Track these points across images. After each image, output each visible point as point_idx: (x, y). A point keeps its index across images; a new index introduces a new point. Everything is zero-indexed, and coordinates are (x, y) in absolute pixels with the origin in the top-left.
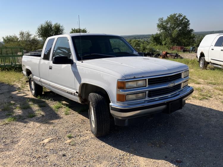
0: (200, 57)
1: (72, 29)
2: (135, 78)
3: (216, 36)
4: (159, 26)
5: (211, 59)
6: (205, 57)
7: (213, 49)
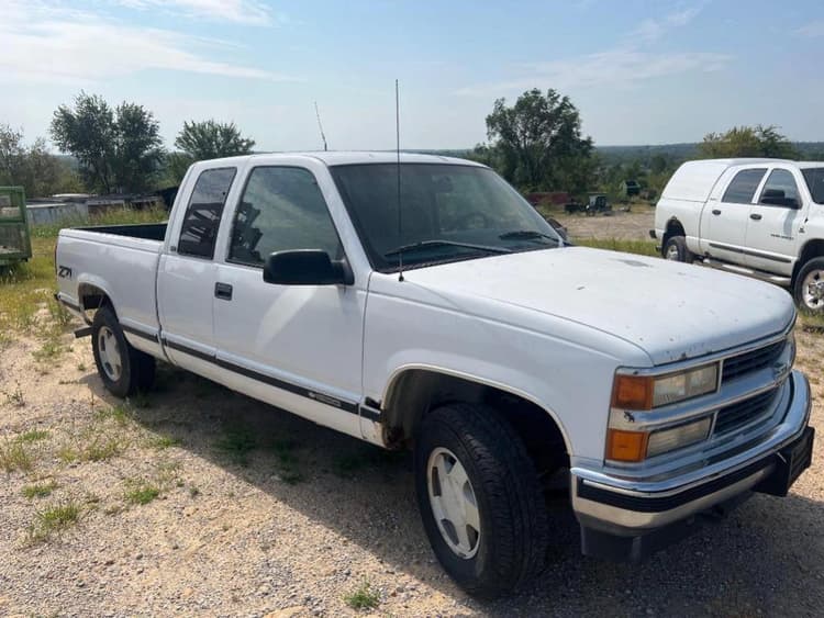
0: (666, 236)
1: (186, 126)
2: (684, 359)
3: (725, 167)
4: (491, 121)
5: (711, 245)
6: (685, 235)
7: (717, 213)
